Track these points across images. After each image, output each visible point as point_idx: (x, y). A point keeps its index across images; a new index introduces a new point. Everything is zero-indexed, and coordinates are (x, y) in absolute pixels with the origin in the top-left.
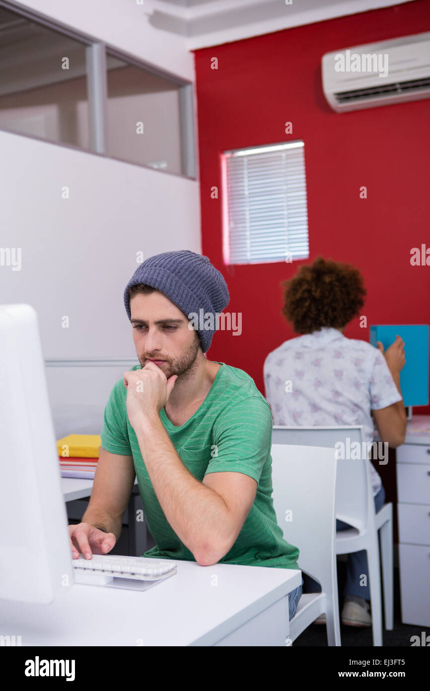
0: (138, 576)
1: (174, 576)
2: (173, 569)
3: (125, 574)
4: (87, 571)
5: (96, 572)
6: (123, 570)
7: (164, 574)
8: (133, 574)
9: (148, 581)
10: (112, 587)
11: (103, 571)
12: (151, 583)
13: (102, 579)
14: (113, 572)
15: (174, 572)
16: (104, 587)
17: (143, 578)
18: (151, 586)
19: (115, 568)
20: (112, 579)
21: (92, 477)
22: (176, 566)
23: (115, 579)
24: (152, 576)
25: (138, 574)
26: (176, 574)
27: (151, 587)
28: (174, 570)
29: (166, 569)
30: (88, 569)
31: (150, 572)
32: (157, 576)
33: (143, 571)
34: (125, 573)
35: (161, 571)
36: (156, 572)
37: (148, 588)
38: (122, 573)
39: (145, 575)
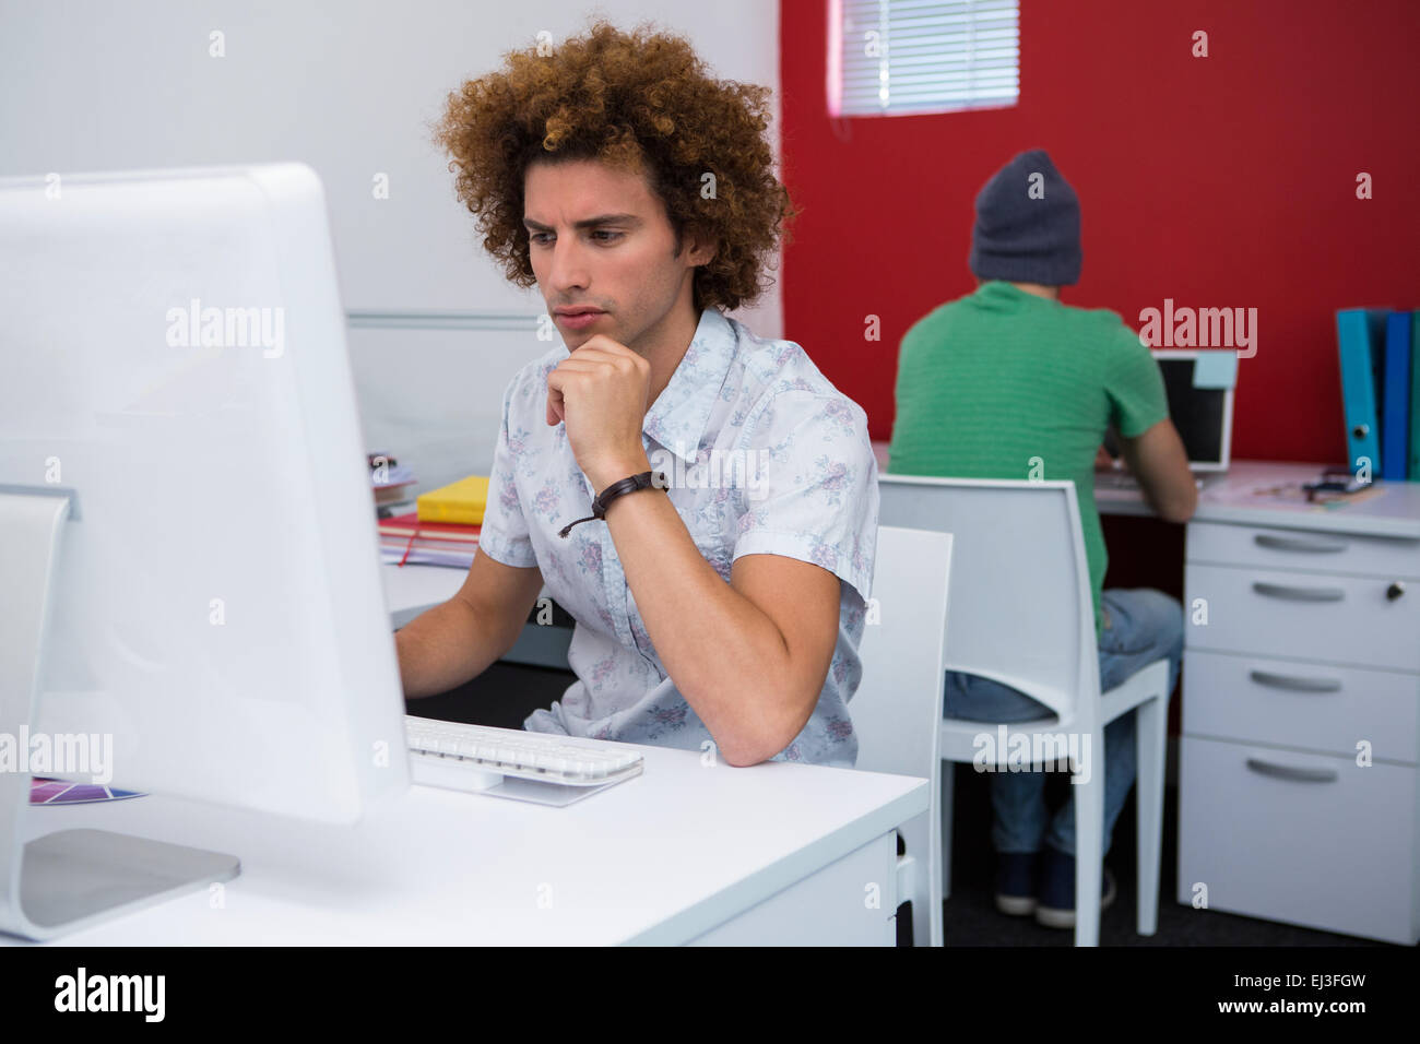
0: (551, 775)
1: (634, 781)
2: (634, 765)
3: (525, 771)
4: (446, 759)
5: (466, 763)
6: (521, 761)
7: (611, 773)
8: (542, 771)
9: (572, 788)
10: (499, 797)
11: (480, 761)
12: (581, 790)
13: (478, 778)
14: (499, 764)
15: (635, 771)
16: (482, 794)
17: (563, 781)
18: (581, 797)
19: (503, 756)
20: (502, 780)
21: (467, 565)
22: (642, 759)
23: (507, 778)
24: (583, 777)
25: (550, 771)
26: (640, 774)
27: (581, 800)
28: (638, 765)
29: (618, 764)
30: (449, 755)
31: (578, 767)
32: (596, 777)
33: (563, 765)
34: (526, 767)
35: (605, 767)
36: (592, 768)
37: (572, 801)
38: (519, 767)
39: (567, 774)
